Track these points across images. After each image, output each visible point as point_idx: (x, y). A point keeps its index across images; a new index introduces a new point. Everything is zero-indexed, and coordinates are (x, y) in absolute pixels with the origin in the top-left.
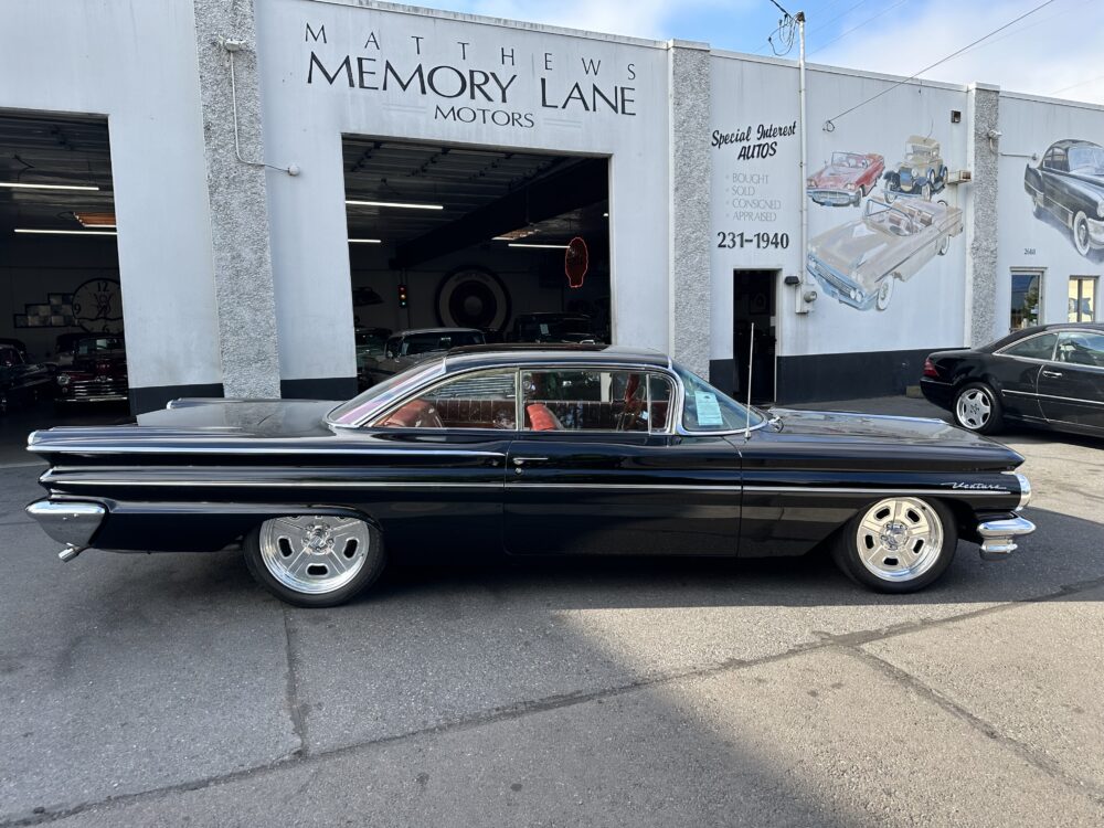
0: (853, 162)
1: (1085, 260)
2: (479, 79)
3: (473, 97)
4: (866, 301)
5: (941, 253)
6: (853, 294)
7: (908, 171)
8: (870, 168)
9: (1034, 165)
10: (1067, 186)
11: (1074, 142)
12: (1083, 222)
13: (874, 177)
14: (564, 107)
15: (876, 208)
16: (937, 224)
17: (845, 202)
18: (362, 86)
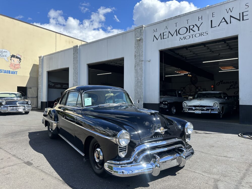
2: (191, 27)
3: (190, 32)
14: (219, 26)
18: (163, 39)
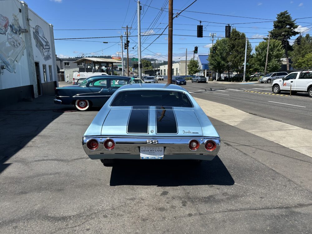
0: (2, 18)
1: (44, 60)
4: (12, 69)
5: (23, 55)
6: (9, 66)
7: (13, 25)
8: (6, 22)
9: (34, 31)
10: (39, 39)
11: (39, 26)
12: (42, 50)
13: (7, 25)
15: (10, 37)
16: (21, 45)
17: (3, 33)
